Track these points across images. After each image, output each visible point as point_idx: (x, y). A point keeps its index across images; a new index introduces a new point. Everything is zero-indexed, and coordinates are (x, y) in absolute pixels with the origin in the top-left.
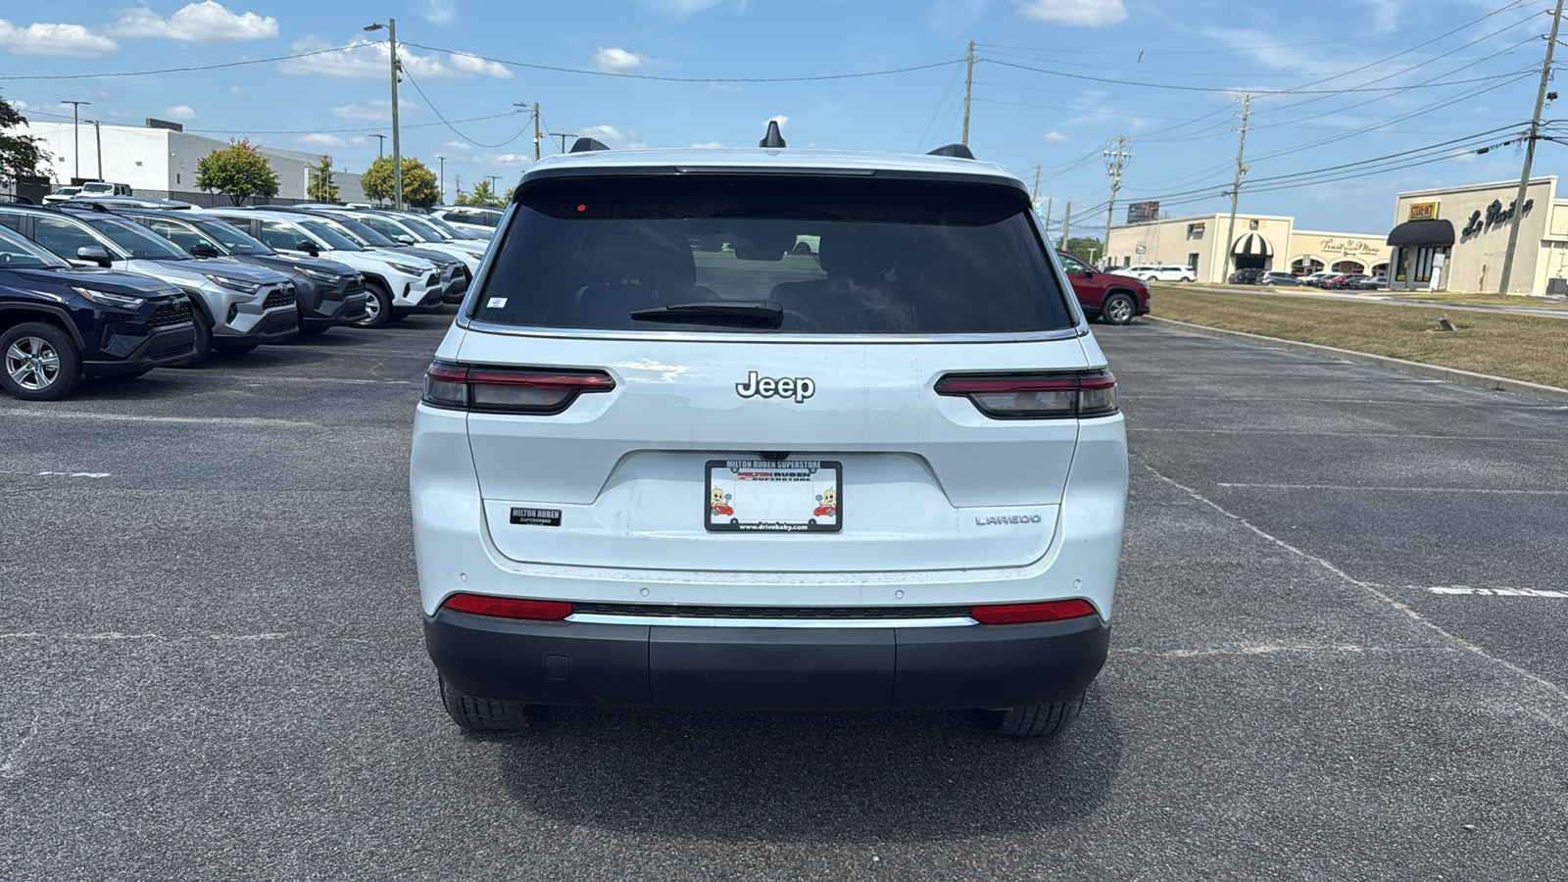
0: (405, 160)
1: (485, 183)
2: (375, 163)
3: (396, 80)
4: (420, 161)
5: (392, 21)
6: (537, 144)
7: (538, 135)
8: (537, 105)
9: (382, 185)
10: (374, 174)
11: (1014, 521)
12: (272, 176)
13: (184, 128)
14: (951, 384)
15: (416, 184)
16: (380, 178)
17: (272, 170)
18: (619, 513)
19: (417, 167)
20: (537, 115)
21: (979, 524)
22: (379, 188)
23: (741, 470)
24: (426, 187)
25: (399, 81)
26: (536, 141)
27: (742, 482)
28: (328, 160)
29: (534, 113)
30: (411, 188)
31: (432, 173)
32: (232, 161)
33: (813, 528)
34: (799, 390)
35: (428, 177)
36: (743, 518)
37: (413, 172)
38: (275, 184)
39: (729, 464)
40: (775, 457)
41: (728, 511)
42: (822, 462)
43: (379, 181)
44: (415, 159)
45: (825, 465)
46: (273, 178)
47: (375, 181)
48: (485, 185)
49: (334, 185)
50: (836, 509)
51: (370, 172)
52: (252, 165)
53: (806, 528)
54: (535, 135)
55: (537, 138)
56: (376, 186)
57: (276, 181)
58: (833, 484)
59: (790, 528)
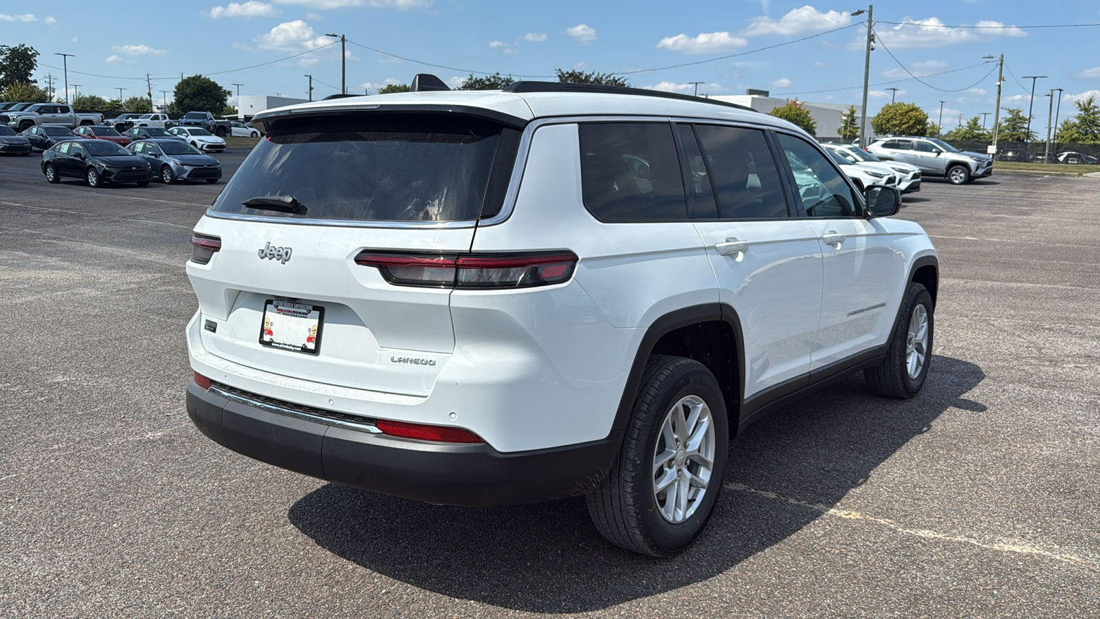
0: (905, 106)
1: (975, 118)
2: (883, 109)
3: (870, 49)
4: (916, 105)
5: (871, 7)
6: (999, 86)
7: (1001, 79)
8: (1002, 56)
9: (886, 125)
10: (881, 117)
11: (416, 362)
12: (811, 122)
13: (770, 94)
14: (367, 257)
15: (912, 122)
16: (885, 119)
17: (812, 118)
18: (233, 328)
19: (914, 109)
20: (1001, 64)
21: (392, 360)
22: (884, 126)
23: (279, 307)
24: (919, 124)
25: (873, 49)
26: (998, 83)
27: (278, 315)
28: (854, 109)
29: (999, 62)
30: (907, 125)
31: (925, 113)
32: (785, 114)
33: (305, 350)
34: (284, 256)
35: (921, 117)
36: (276, 338)
37: (909, 114)
38: (813, 128)
39: (274, 302)
40: (294, 301)
41: (270, 333)
42: (314, 306)
43: (884, 122)
44: (913, 104)
45: (315, 308)
46: (812, 124)
47: (882, 121)
48: (975, 121)
49: (856, 126)
50: (316, 339)
51: (878, 116)
52: (798, 115)
53: (300, 349)
54: (998, 79)
55: (1000, 81)
56: (882, 125)
57: (814, 125)
58: (316, 322)
59: (293, 348)
